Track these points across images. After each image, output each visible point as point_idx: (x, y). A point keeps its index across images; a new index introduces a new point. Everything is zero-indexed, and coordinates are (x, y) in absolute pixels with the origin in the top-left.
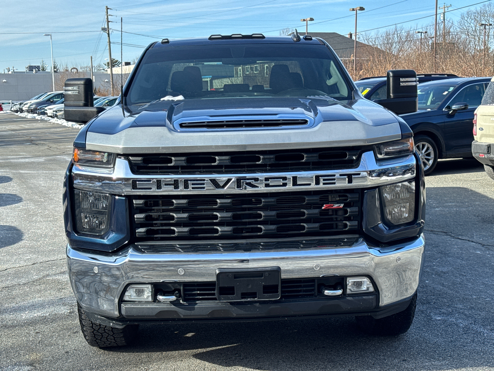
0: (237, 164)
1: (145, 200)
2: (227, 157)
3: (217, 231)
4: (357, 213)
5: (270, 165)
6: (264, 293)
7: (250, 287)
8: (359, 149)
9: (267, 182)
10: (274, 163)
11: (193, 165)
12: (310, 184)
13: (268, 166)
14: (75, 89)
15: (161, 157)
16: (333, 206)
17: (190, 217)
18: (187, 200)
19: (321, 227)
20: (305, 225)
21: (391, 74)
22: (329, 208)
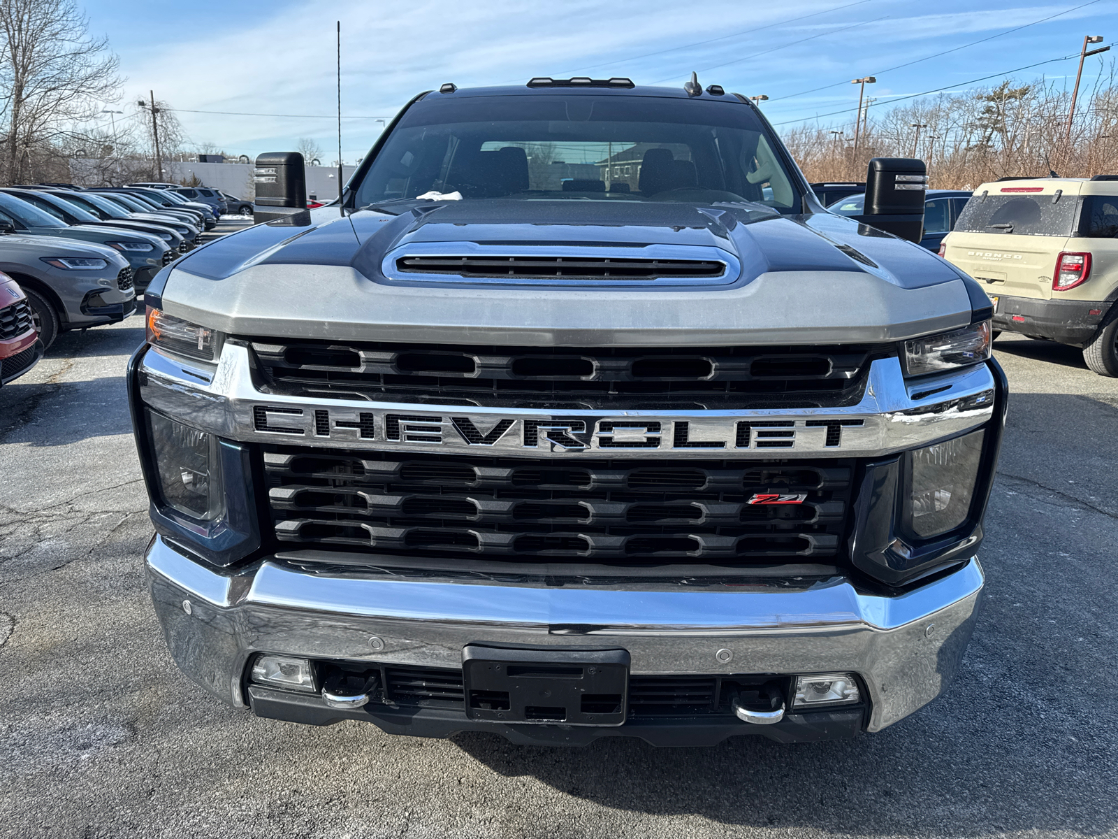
0: (529, 378)
1: (293, 456)
2: (503, 361)
3: (474, 541)
4: (840, 518)
5: (618, 386)
6: (582, 711)
7: (549, 694)
8: (865, 352)
9: (606, 434)
10: (628, 380)
11: (415, 373)
12: (721, 444)
13: (612, 386)
14: (270, 172)
15: (331, 347)
16: (779, 498)
17: (405, 505)
18: (397, 463)
19: (740, 546)
20: (698, 538)
21: (879, 166)
22: (767, 502)
